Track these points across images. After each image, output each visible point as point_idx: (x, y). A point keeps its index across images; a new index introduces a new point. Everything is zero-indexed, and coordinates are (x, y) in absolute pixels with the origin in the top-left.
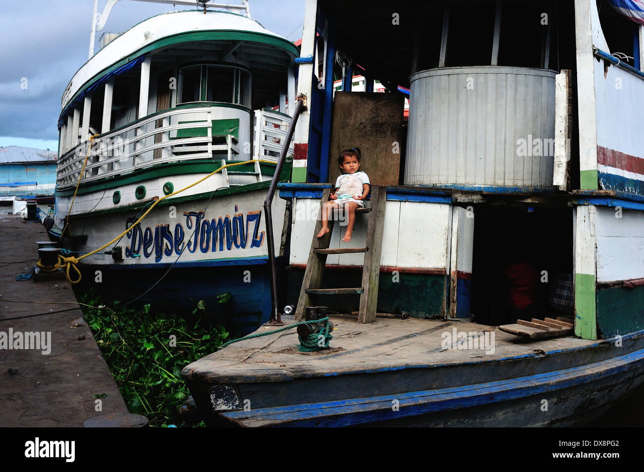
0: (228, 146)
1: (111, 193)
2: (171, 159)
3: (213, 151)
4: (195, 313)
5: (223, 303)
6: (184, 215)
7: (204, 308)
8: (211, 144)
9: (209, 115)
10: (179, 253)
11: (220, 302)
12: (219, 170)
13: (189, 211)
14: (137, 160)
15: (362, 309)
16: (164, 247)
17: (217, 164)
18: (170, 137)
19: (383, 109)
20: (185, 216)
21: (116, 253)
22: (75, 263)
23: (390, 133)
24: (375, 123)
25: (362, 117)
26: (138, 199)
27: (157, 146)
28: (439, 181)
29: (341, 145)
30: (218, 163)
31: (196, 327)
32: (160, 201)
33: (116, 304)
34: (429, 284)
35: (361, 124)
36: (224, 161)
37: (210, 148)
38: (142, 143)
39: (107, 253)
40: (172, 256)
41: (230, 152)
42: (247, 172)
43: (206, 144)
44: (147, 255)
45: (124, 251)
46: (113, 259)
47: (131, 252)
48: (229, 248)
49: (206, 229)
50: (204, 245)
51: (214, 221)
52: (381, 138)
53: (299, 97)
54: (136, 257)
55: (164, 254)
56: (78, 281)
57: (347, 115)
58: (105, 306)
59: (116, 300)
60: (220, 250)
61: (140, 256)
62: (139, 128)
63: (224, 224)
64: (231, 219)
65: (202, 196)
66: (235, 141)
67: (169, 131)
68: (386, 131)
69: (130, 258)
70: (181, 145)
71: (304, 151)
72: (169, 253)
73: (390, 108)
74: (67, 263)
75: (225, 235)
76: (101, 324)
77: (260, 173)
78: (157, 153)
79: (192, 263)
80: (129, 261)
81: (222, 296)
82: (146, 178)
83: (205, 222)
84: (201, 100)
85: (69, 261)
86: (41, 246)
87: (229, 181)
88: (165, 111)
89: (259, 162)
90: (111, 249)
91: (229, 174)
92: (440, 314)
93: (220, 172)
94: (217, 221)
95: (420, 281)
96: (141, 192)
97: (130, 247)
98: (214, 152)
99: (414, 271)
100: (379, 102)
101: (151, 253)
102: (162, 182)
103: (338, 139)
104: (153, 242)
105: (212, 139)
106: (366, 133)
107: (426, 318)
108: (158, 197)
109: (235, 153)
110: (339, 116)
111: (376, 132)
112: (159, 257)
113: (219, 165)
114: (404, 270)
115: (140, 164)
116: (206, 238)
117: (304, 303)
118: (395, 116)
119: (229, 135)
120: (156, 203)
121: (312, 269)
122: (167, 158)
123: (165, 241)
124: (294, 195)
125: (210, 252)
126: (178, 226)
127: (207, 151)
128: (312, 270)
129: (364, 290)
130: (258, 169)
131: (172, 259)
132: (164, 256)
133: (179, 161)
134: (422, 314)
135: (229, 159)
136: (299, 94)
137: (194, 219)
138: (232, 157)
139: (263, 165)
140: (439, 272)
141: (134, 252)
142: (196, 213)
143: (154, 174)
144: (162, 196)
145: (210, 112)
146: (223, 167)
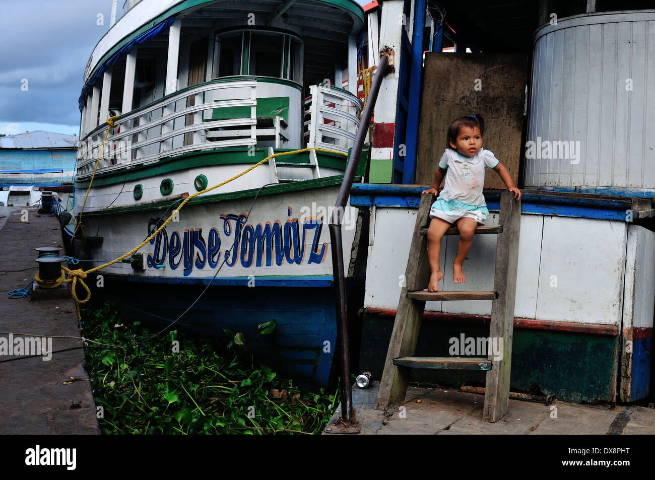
0: (276, 131)
1: (131, 187)
2: (205, 145)
3: (257, 137)
4: (231, 347)
5: (266, 335)
6: (221, 218)
7: (243, 344)
8: (255, 127)
9: (253, 91)
10: (213, 265)
11: (263, 332)
12: (265, 160)
13: (226, 213)
14: (164, 147)
15: (490, 397)
16: (195, 257)
17: (263, 153)
18: (205, 118)
19: (496, 77)
20: (222, 220)
21: (136, 262)
22: (83, 277)
23: (505, 113)
24: (485, 97)
25: (465, 89)
26: (164, 195)
27: (188, 128)
28: (584, 181)
29: (433, 129)
30: (263, 151)
31: (232, 364)
32: (190, 200)
33: (136, 325)
34: (589, 349)
35: (463, 98)
36: (271, 150)
37: (254, 132)
38: (169, 126)
39: (124, 261)
40: (204, 269)
41: (278, 138)
42: (301, 164)
43: (248, 127)
44: (174, 266)
45: (145, 259)
46: (133, 268)
47: (154, 262)
48: (279, 263)
49: (249, 237)
50: (247, 258)
51: (259, 227)
52: (493, 118)
53: (382, 52)
54: (160, 267)
55: (194, 266)
56: (86, 300)
57: (443, 87)
58: (122, 325)
59: (137, 321)
60: (267, 265)
61: (165, 267)
62: (165, 107)
63: (273, 232)
64: (282, 224)
65: (244, 195)
66: (284, 125)
67: (203, 111)
68: (500, 109)
69: (153, 268)
70: (216, 129)
71: (390, 134)
72: (200, 265)
73: (506, 75)
74: (72, 277)
75: (274, 246)
76: (114, 358)
77: (317, 164)
78: (188, 138)
79: (230, 280)
80: (151, 272)
81: (265, 325)
82: (172, 169)
83: (248, 228)
84: (243, 74)
85: (76, 275)
86: (42, 254)
87: (277, 175)
88: (198, 86)
89: (316, 151)
90: (130, 257)
91: (278, 166)
92: (608, 398)
93: (267, 163)
94: (264, 227)
95: (573, 344)
96: (167, 186)
97: (153, 254)
98: (259, 138)
99: (566, 327)
100: (490, 67)
101: (178, 264)
102: (194, 174)
103: (429, 119)
104: (181, 250)
105: (256, 121)
106: (470, 111)
107: (583, 403)
108: (187, 194)
109: (284, 139)
110: (431, 88)
111: (485, 110)
112: (188, 270)
113: (265, 153)
114: (548, 326)
115: (167, 151)
116: (248, 248)
117: (390, 382)
118: (513, 87)
119: (277, 117)
120: (185, 201)
121: (404, 324)
122: (199, 144)
123: (196, 249)
124: (372, 201)
125: (253, 267)
126: (213, 232)
127: (250, 137)
128: (404, 327)
129: (492, 365)
130: (314, 160)
131: (206, 273)
132: (195, 268)
133: (214, 148)
134: (577, 396)
135: (277, 147)
136: (382, 47)
137: (233, 223)
138: (280, 145)
139: (320, 154)
140: (607, 331)
141: (158, 261)
142: (237, 216)
143: (183, 164)
144: (193, 192)
145: (254, 87)
146: (270, 156)
